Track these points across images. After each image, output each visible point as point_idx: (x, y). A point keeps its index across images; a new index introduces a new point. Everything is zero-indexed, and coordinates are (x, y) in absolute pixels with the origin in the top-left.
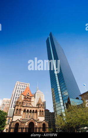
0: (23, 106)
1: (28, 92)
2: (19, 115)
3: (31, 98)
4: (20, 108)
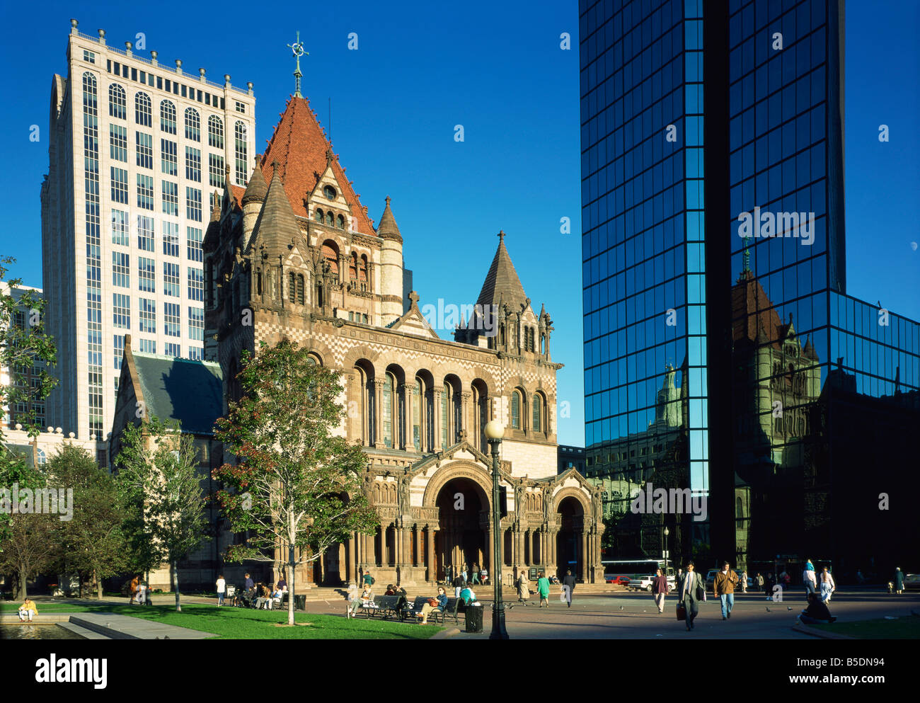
3: (364, 257)
4: (312, 340)
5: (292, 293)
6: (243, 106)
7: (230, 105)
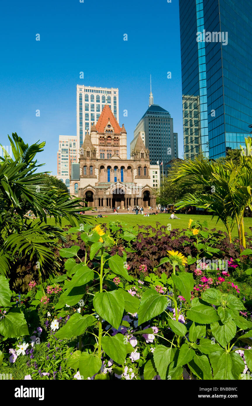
0: (97, 160)
1: (109, 123)
2: (91, 176)
3: (117, 138)
4: (91, 164)
5: (87, 155)
6: (116, 92)
7: (112, 92)
